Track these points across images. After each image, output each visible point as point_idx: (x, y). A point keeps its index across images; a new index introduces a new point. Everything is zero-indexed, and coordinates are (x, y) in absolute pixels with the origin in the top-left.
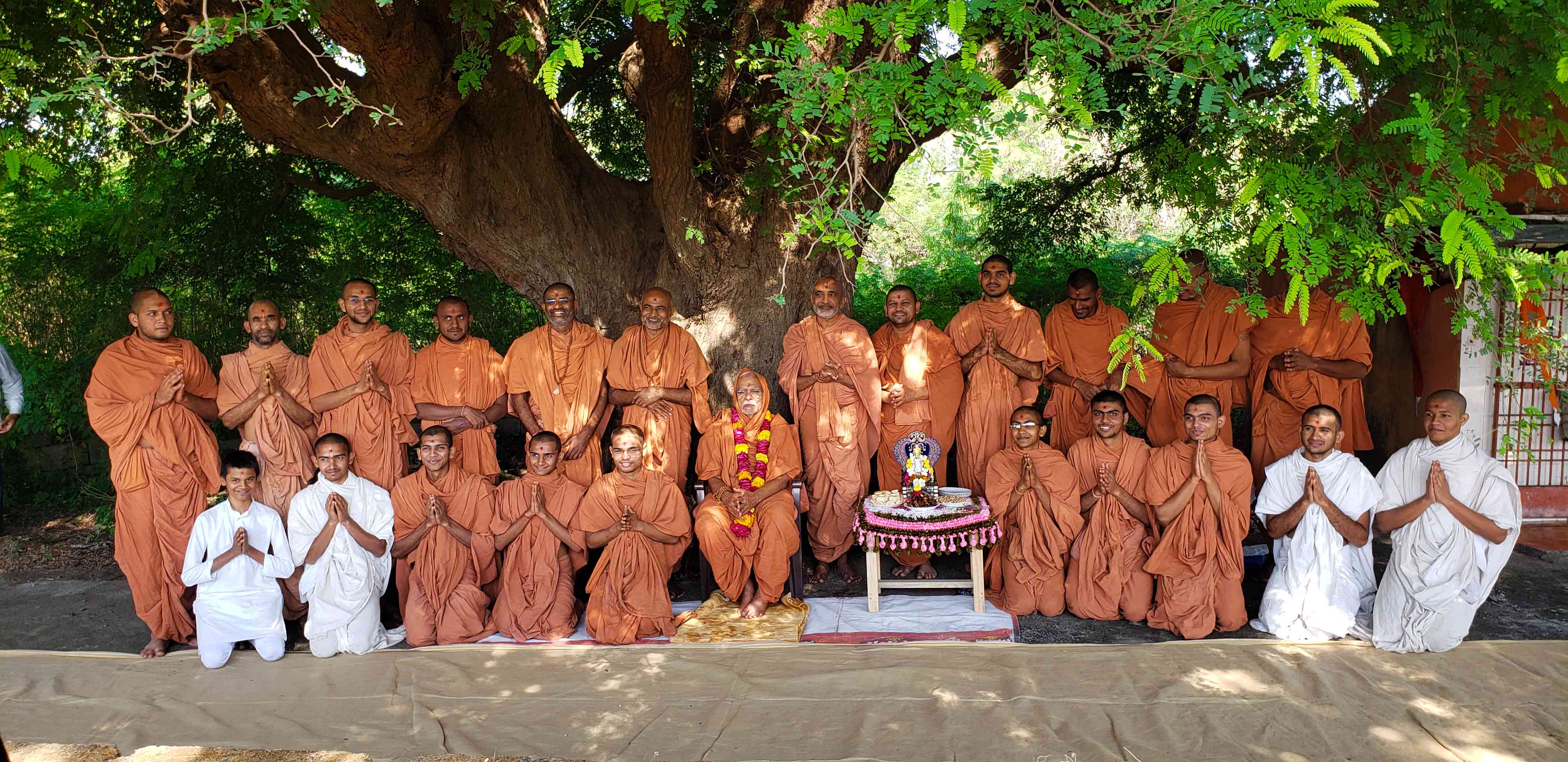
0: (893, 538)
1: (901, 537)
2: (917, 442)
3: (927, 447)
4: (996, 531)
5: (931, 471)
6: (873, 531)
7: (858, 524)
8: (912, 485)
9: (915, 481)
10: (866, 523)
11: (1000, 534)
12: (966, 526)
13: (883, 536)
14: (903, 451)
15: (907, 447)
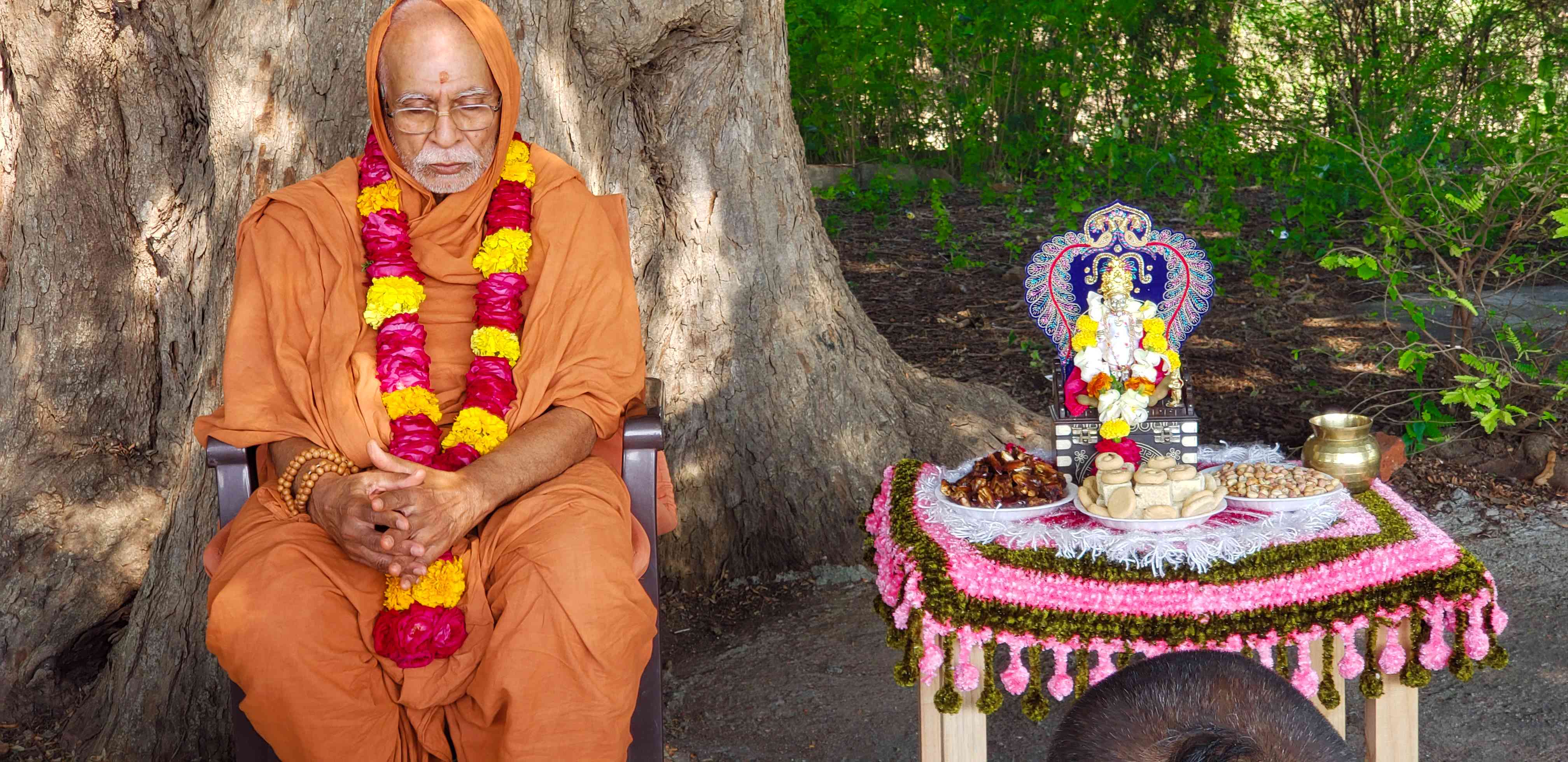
0: (1062, 651)
1: (1098, 645)
2: (1117, 247)
3: (1159, 266)
4: (1488, 612)
5: (1173, 363)
6: (978, 624)
7: (914, 597)
8: (1094, 414)
9: (1108, 400)
10: (952, 596)
11: (1501, 620)
12: (1365, 593)
13: (1017, 644)
14: (1061, 281)
15: (1078, 268)
